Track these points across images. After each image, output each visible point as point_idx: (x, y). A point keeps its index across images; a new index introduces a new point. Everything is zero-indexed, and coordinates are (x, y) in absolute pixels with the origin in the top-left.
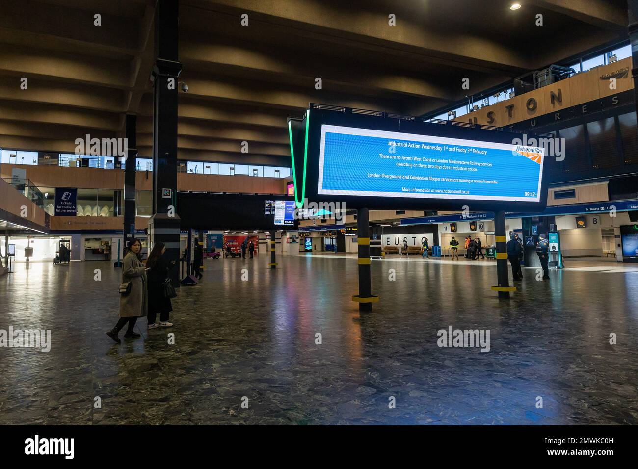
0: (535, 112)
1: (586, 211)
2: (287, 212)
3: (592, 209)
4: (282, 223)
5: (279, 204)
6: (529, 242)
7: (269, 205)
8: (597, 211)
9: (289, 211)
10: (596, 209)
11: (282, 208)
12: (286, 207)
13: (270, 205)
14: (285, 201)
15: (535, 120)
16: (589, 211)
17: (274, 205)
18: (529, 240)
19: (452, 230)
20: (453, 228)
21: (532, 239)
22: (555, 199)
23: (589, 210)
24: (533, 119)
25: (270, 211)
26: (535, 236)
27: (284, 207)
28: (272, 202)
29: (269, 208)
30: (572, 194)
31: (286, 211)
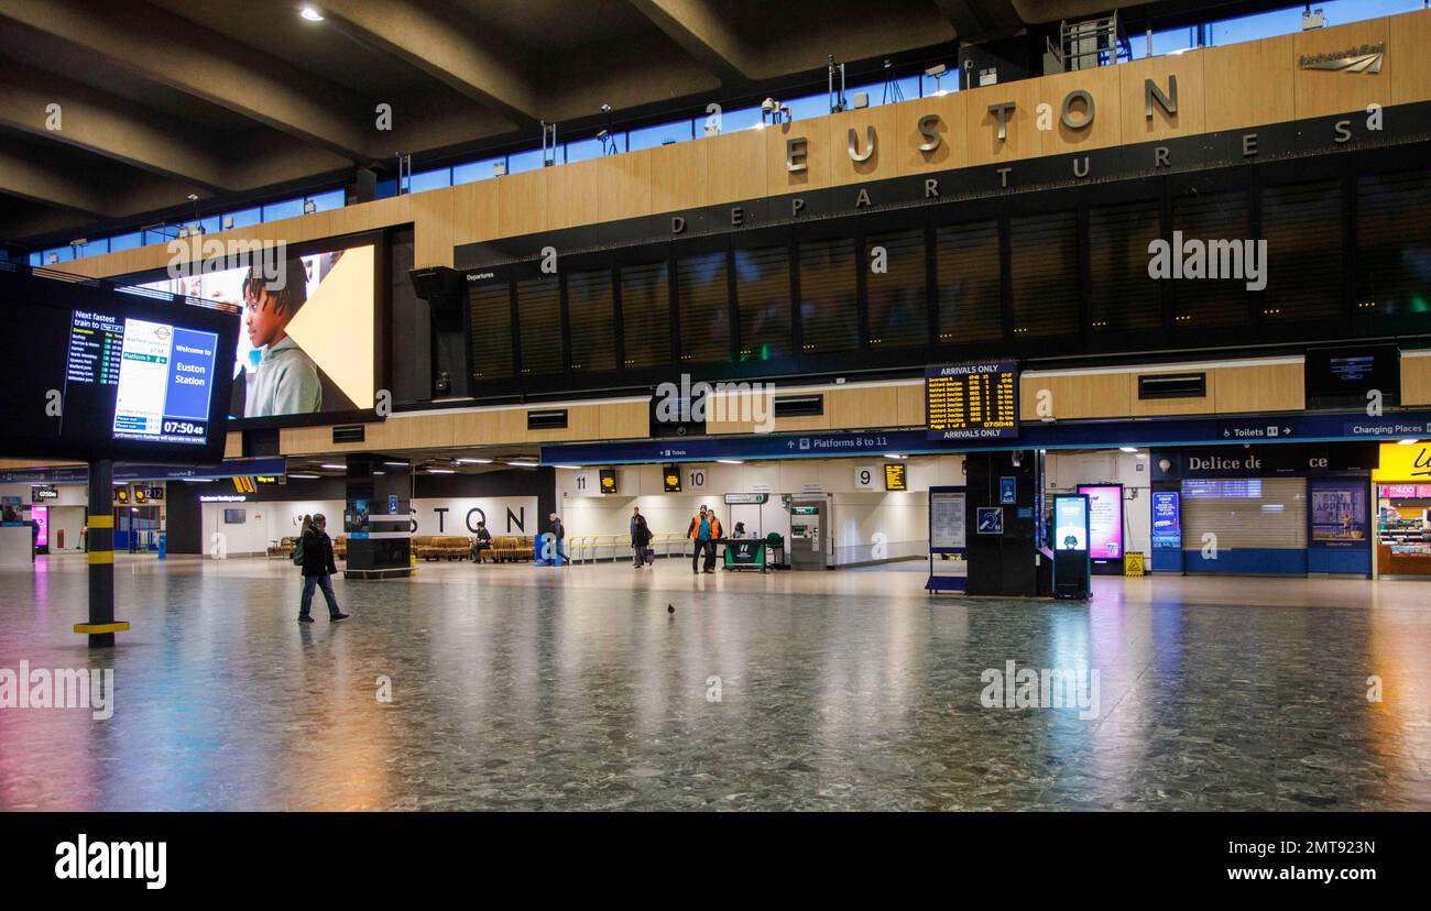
0: (1087, 136)
1: (1224, 438)
2: (179, 379)
3: (1242, 433)
4: (153, 430)
5: (143, 336)
6: (987, 522)
7: (89, 338)
8: (1255, 437)
9: (187, 374)
10: (1252, 433)
11: (153, 359)
12: (177, 357)
13: (99, 336)
14: (170, 328)
15: (1087, 160)
16: (1233, 437)
17: (118, 338)
18: (990, 519)
19: (604, 489)
20: (608, 482)
21: (999, 516)
22: (1141, 398)
23: (1233, 434)
24: (1080, 155)
25: (97, 367)
26: (1006, 507)
27: (167, 353)
28: (106, 322)
29: (88, 350)
30: (1196, 387)
31: (173, 373)
